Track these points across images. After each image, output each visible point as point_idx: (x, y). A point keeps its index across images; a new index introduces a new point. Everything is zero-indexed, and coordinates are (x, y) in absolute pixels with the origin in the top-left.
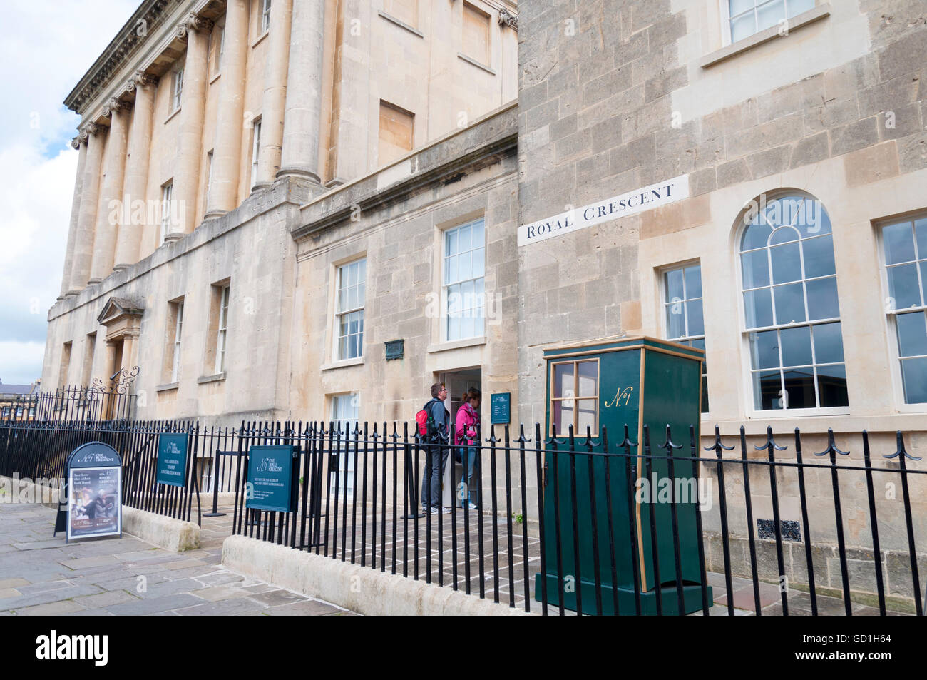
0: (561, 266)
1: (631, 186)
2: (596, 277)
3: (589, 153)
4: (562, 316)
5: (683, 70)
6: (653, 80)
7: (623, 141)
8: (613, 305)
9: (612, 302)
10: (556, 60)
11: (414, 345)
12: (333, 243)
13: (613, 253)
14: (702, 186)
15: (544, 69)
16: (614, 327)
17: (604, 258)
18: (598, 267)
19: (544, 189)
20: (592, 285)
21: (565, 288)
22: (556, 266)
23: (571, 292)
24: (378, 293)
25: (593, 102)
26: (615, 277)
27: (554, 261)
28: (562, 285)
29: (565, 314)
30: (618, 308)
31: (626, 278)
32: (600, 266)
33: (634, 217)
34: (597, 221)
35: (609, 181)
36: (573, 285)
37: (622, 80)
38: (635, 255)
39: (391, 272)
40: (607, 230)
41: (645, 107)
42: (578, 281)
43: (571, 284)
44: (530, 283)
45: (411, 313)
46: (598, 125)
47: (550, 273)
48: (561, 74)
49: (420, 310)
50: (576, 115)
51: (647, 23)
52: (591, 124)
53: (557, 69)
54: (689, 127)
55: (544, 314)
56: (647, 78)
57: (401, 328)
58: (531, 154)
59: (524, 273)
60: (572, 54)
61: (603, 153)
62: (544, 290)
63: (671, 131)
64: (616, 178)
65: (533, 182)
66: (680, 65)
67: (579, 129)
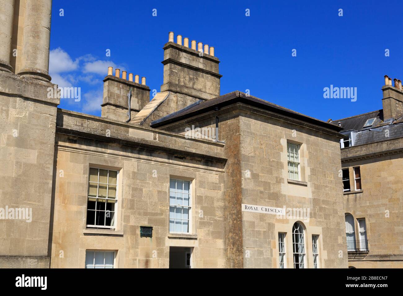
0: (255, 223)
1: (273, 205)
2: (265, 230)
4: (256, 240)
5: (284, 179)
7: (271, 191)
8: (269, 240)
10: (252, 151)
11: (158, 231)
13: (269, 224)
16: (269, 246)
17: (267, 224)
18: (266, 227)
19: (250, 194)
20: (264, 232)
21: (257, 231)
22: (254, 222)
23: (259, 232)
24: (133, 196)
25: (263, 173)
26: (270, 232)
27: (253, 220)
28: (256, 229)
29: (257, 239)
30: (271, 241)
33: (273, 215)
34: (265, 212)
35: (268, 201)
37: (270, 171)
38: (275, 226)
39: (142, 188)
40: (268, 216)
41: (276, 184)
42: (260, 230)
44: (246, 225)
45: (156, 214)
46: (265, 182)
47: (252, 224)
48: (254, 157)
49: (162, 214)
50: (259, 174)
51: (276, 159)
52: (263, 180)
53: (252, 154)
54: (285, 196)
55: (251, 238)
56: (276, 176)
57: (150, 220)
58: (245, 179)
59: (244, 221)
60: (257, 153)
61: (266, 191)
62: (251, 229)
63: (281, 195)
64: (269, 201)
65: (247, 190)
66: (283, 177)
67: (260, 180)
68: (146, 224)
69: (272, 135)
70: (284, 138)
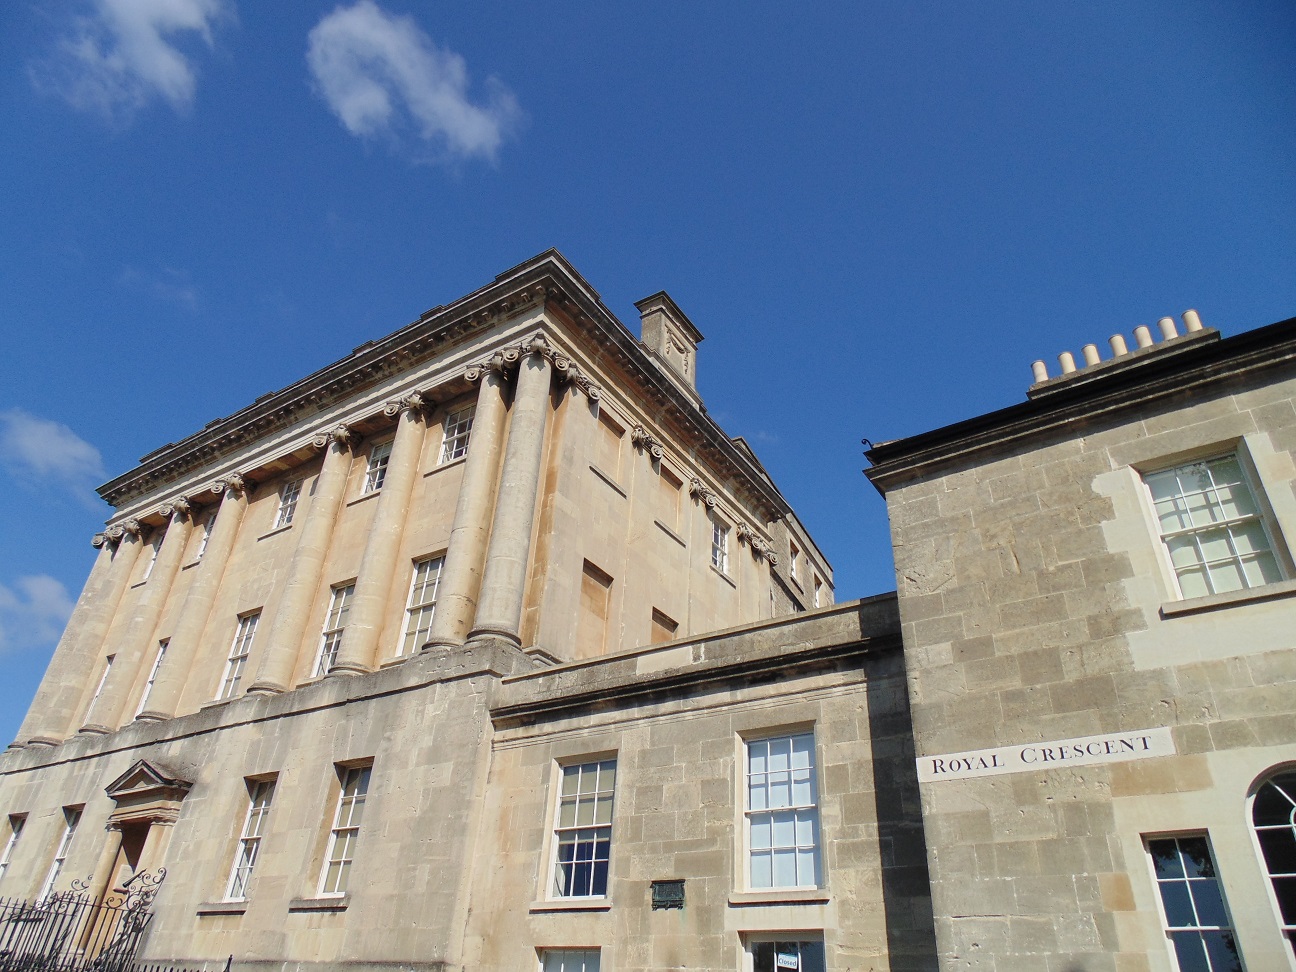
0: (993, 814)
1: (1087, 730)
2: (1051, 835)
3: (1016, 683)
4: (1004, 881)
5: (1138, 612)
6: (1097, 616)
7: (1066, 677)
8: (1085, 874)
9: (1084, 871)
10: (951, 572)
11: (704, 888)
12: (559, 732)
13: (1074, 809)
14: (1193, 742)
15: (935, 579)
16: (1089, 904)
17: (1061, 813)
18: (1053, 823)
19: (953, 715)
20: (1047, 847)
21: (1004, 844)
22: (986, 814)
23: (1014, 852)
24: (639, 808)
25: (1014, 627)
26: (1082, 839)
27: (983, 808)
28: (998, 840)
29: (1008, 878)
30: (1094, 880)
31: (1100, 842)
32: (1056, 822)
33: (1098, 768)
35: (1053, 719)
36: (1016, 842)
37: (1052, 609)
38: (1109, 815)
39: (661, 784)
40: (1060, 778)
41: (1091, 644)
42: (1023, 838)
43: (1013, 841)
44: (944, 831)
45: (697, 844)
46: (1025, 653)
47: (979, 823)
48: (961, 589)
49: (712, 841)
50: (991, 637)
51: (1077, 556)
52: (1015, 650)
53: (954, 583)
54: (1158, 675)
55: (973, 875)
56: (1088, 613)
57: (680, 863)
58: (927, 672)
59: (933, 817)
60: (974, 571)
61: (1038, 686)
62: (969, 842)
63: (1135, 676)
64: (1063, 718)
65: (938, 706)
66: (1134, 606)
67: (998, 654)
68: (668, 873)
69: (1042, 486)
70: (1110, 470)
